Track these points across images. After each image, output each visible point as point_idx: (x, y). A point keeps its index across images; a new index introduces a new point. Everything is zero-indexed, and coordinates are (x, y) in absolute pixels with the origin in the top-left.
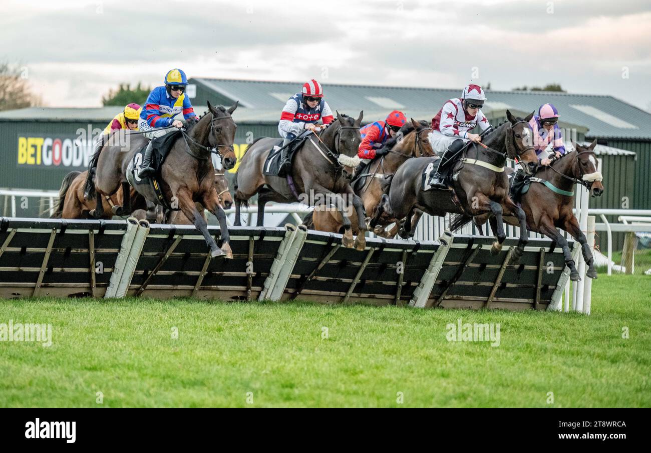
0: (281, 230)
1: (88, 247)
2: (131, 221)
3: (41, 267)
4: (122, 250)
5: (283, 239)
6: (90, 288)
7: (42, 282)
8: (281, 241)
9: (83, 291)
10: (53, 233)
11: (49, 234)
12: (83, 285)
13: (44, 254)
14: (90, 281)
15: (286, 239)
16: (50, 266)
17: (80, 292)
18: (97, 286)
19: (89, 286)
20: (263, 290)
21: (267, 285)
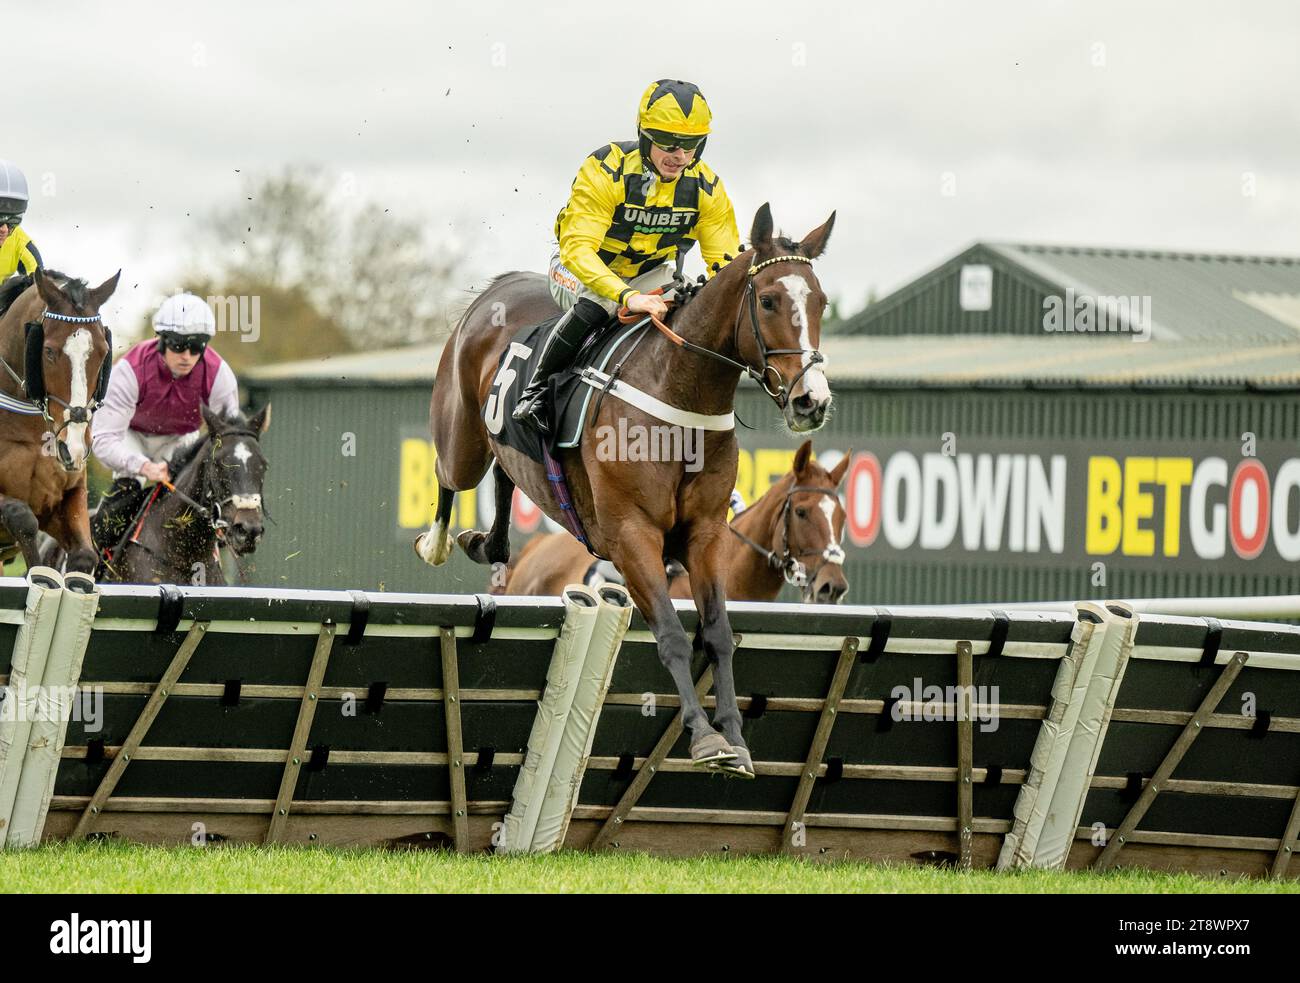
0: (1058, 620)
1: (438, 682)
2: (575, 597)
3: (288, 747)
4: (548, 690)
5: (1068, 653)
6: (448, 817)
7: (294, 799)
8: (1061, 659)
9: (426, 827)
10: (327, 637)
11: (312, 641)
12: (427, 807)
13: (296, 704)
14: (444, 792)
15: (1075, 653)
16: (319, 747)
17: (417, 831)
18: (472, 813)
19: (445, 811)
20: (1010, 829)
21: (1022, 811)
